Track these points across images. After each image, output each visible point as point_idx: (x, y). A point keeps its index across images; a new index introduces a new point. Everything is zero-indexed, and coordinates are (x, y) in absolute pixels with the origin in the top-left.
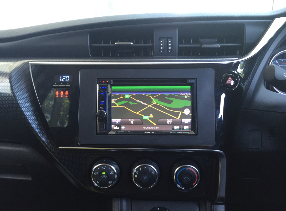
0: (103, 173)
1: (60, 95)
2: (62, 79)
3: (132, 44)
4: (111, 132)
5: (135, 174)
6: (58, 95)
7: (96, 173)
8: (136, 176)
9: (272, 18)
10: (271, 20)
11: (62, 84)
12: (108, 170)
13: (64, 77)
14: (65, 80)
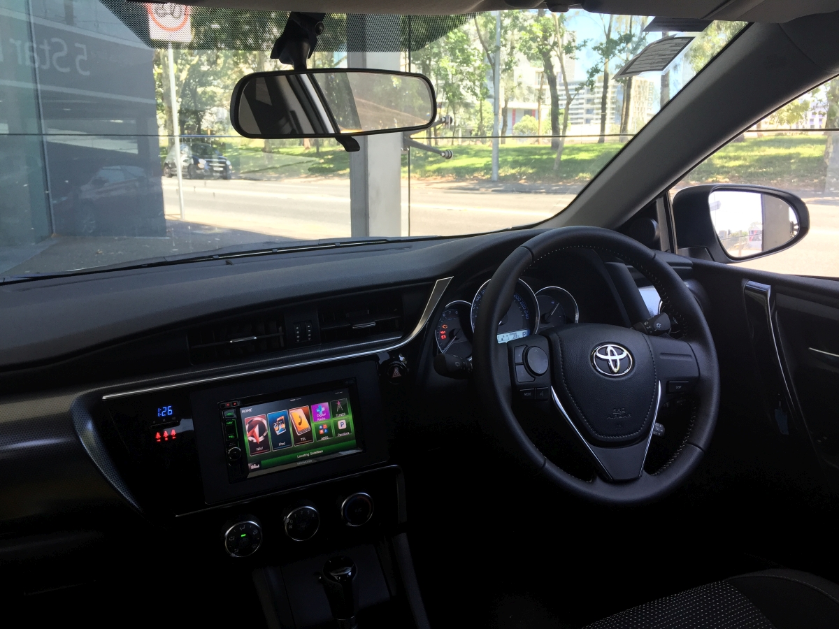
0: (242, 536)
1: (162, 438)
2: (161, 412)
3: (255, 338)
4: (250, 475)
5: (288, 524)
6: (160, 438)
7: (233, 538)
8: (291, 527)
9: (433, 279)
10: (431, 282)
11: (164, 420)
12: (249, 529)
13: (164, 410)
14: (166, 413)
